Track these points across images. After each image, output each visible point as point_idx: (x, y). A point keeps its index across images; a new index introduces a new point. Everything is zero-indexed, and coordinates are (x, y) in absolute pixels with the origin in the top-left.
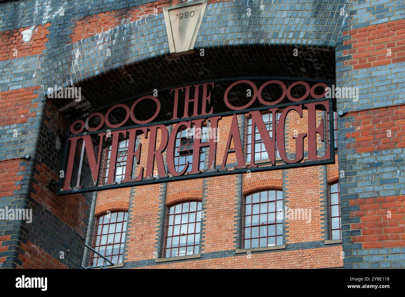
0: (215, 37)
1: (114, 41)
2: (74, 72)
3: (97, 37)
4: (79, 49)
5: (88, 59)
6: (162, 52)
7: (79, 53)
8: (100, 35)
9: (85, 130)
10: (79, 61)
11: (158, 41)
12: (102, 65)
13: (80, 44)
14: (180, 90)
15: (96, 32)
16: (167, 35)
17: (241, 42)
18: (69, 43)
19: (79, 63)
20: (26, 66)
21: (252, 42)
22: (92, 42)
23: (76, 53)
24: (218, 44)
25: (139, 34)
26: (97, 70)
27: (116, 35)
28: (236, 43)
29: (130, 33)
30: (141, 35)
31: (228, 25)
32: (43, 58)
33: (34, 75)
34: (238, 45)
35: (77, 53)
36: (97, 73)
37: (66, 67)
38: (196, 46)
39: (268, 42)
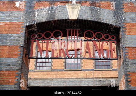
0: (84, 17)
1: (49, 12)
2: (36, 19)
3: (43, 9)
5: (41, 16)
6: (67, 18)
8: (44, 9)
9: (36, 38)
11: (65, 14)
12: (46, 19)
13: (37, 10)
14: (69, 30)
15: (43, 7)
16: (68, 13)
17: (93, 20)
18: (33, 9)
19: (37, 17)
20: (18, 15)
21: (96, 20)
24: (85, 19)
25: (58, 11)
26: (44, 20)
27: (50, 10)
28: (91, 20)
29: (55, 10)
31: (88, 14)
32: (24, 13)
33: (21, 18)
35: (37, 13)
36: (44, 21)
37: (33, 17)
38: (78, 19)
39: (101, 21)
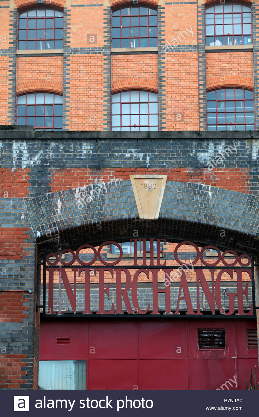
0: (175, 212)
2: (59, 220)
3: (75, 191)
4: (60, 199)
5: (70, 210)
6: (133, 216)
7: (61, 203)
10: (61, 211)
11: (129, 205)
12: (83, 218)
13: (60, 193)
15: (73, 186)
16: (136, 202)
18: (50, 191)
19: (62, 213)
20: (14, 207)
21: (204, 221)
22: (71, 195)
23: (57, 202)
24: (178, 219)
25: (111, 195)
26: (78, 221)
28: (192, 220)
30: (114, 197)
31: (185, 203)
33: (22, 217)
34: (193, 222)
35: (59, 204)
36: (79, 224)
38: (160, 216)
39: (216, 224)
